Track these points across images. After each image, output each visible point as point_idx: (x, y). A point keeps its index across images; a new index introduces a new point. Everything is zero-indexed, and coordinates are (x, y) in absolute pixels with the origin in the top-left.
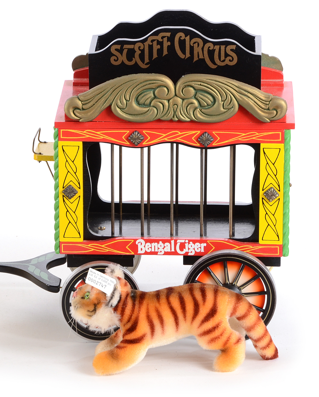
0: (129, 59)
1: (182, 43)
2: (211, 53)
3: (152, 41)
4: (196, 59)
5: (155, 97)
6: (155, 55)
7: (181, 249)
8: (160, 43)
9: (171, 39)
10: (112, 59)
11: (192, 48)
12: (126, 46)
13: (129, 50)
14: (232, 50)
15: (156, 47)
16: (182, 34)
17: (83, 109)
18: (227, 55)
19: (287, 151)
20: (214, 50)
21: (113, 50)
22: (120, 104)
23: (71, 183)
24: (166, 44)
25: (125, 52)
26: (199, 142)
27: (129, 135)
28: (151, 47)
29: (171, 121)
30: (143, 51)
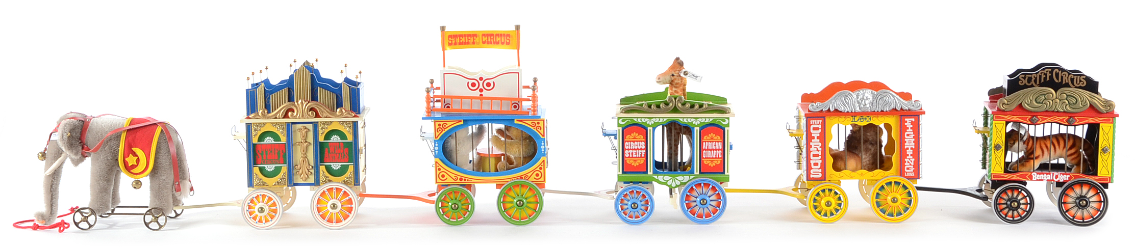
0: (1029, 82)
1: (1057, 75)
2: (1072, 80)
3: (1041, 73)
4: (1064, 83)
5: (1045, 99)
6: (1042, 81)
7: (1056, 178)
8: (1046, 74)
9: (1051, 72)
10: (1020, 82)
11: (1062, 77)
12: (1027, 76)
13: (1029, 77)
14: (1083, 78)
15: (1043, 76)
16: (1057, 70)
17: (1007, 104)
18: (1080, 81)
19: (1114, 127)
20: (1074, 79)
21: (1020, 78)
22: (1027, 102)
23: (999, 143)
24: (1049, 75)
25: (1027, 78)
26: (1068, 122)
27: (1030, 118)
28: (1040, 76)
29: (1053, 111)
30: (1036, 78)
